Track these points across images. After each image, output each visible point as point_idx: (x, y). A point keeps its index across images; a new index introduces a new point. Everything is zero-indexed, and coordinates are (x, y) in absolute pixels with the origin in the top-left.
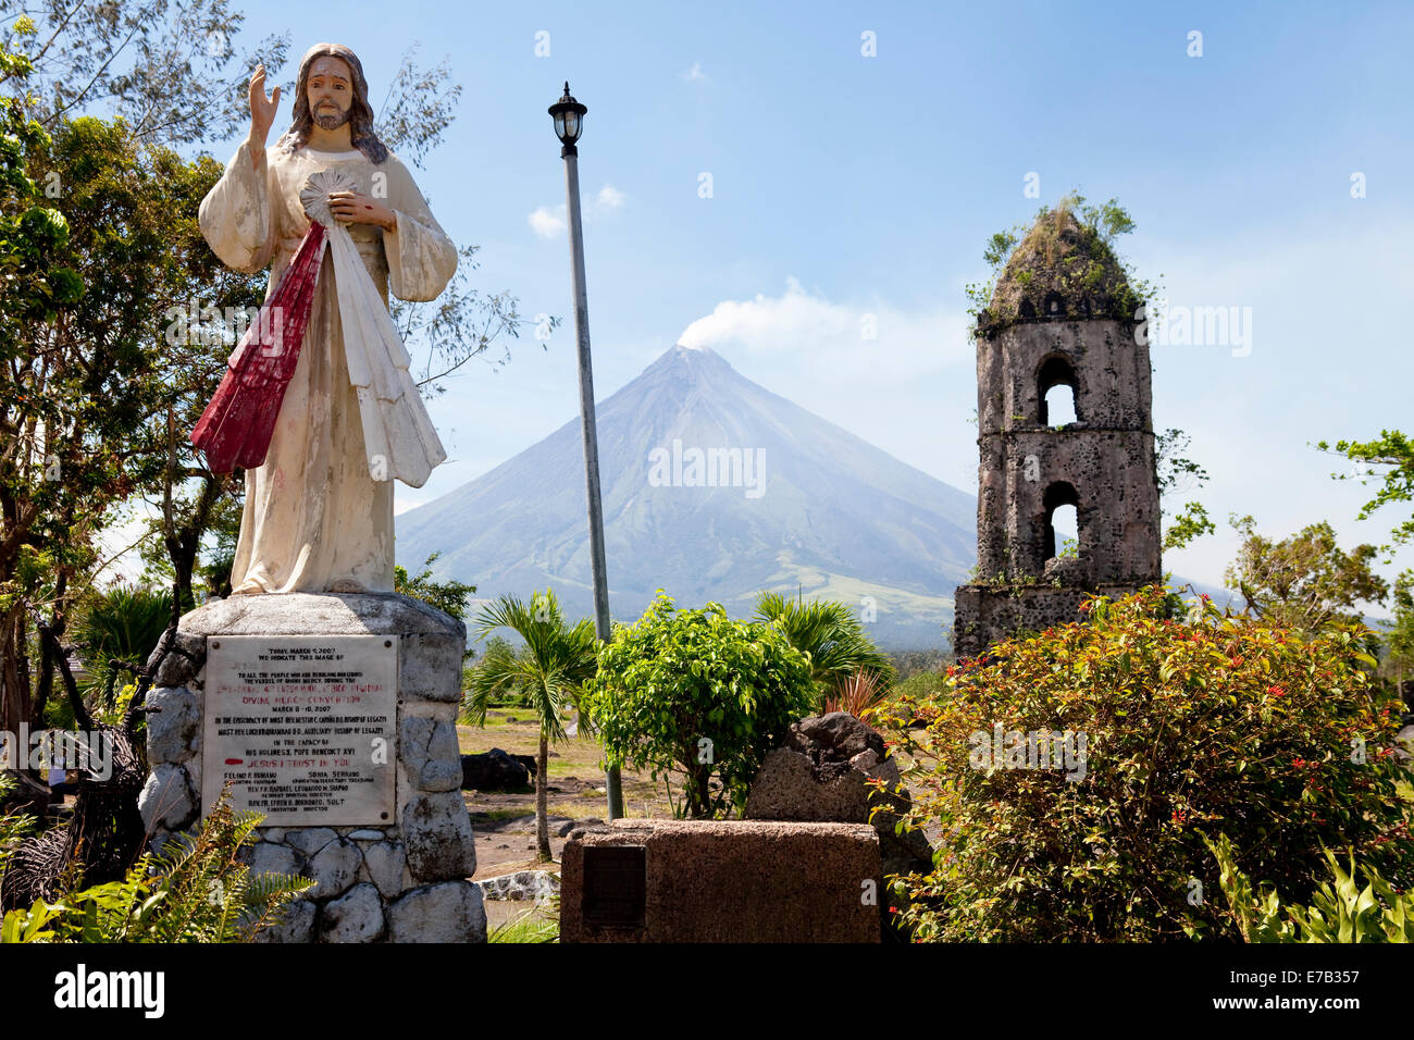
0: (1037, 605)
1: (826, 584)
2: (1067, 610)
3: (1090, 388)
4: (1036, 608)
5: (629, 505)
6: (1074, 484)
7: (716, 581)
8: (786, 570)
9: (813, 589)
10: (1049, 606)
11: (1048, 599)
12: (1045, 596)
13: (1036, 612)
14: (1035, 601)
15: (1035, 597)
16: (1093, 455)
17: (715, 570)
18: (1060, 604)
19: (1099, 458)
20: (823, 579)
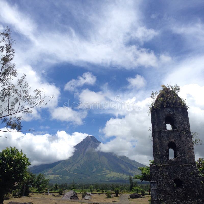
0: (169, 169)
1: (110, 173)
2: (175, 171)
3: (177, 121)
4: (168, 170)
5: (80, 160)
6: (175, 142)
7: (94, 172)
8: (104, 171)
9: (108, 174)
10: (171, 170)
11: (171, 168)
12: (170, 167)
13: (169, 171)
14: (168, 168)
15: (168, 167)
16: (179, 136)
17: (93, 171)
18: (174, 169)
19: (180, 137)
20: (110, 172)
